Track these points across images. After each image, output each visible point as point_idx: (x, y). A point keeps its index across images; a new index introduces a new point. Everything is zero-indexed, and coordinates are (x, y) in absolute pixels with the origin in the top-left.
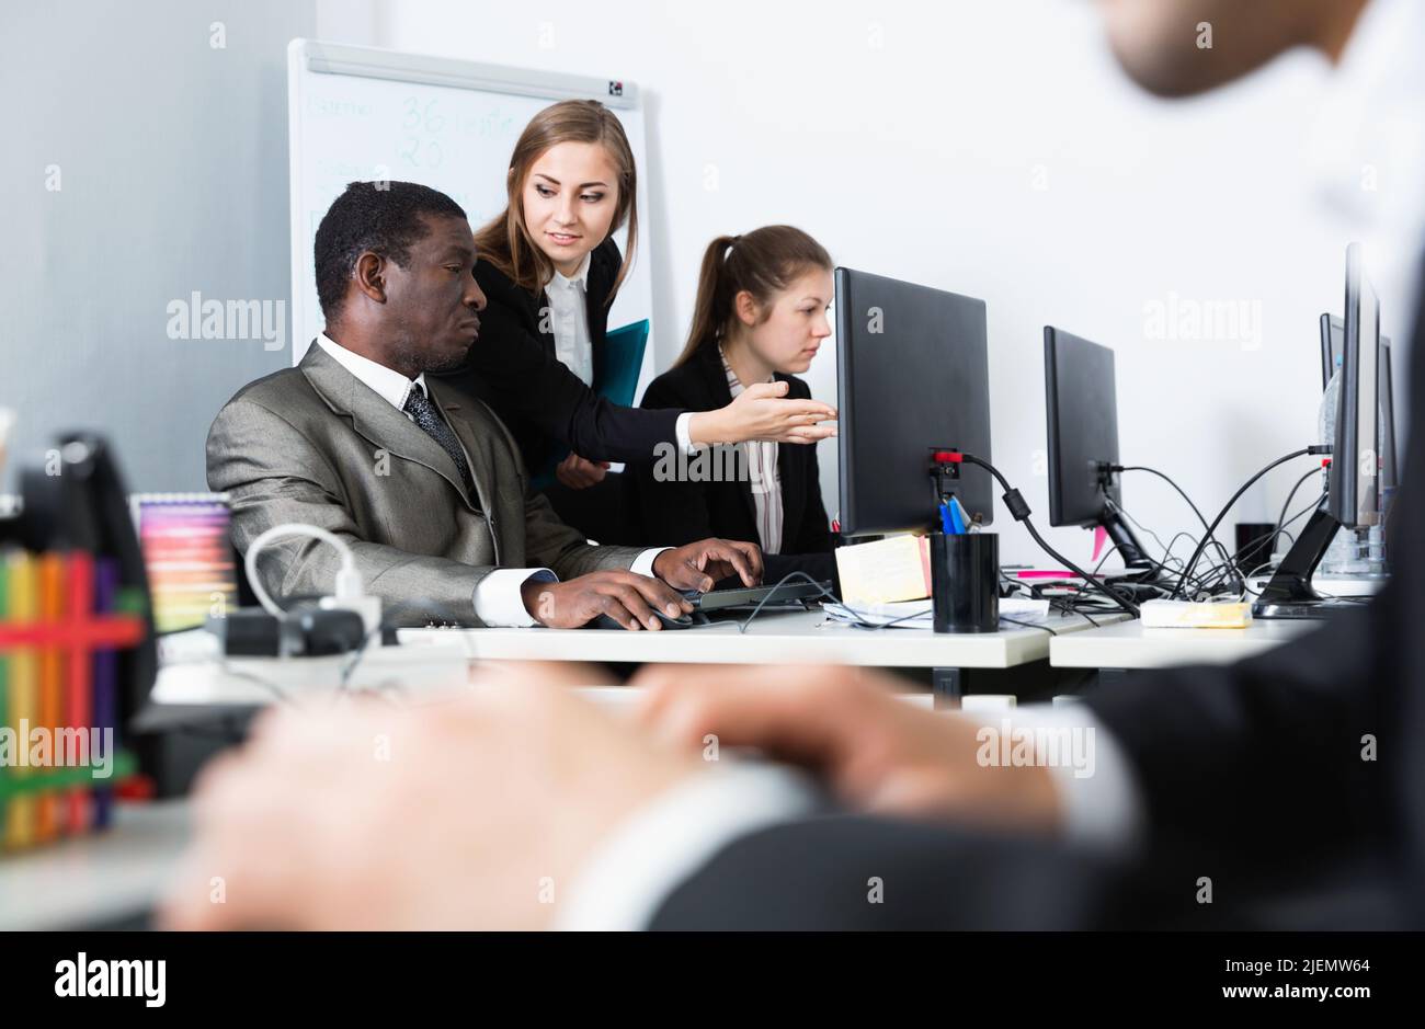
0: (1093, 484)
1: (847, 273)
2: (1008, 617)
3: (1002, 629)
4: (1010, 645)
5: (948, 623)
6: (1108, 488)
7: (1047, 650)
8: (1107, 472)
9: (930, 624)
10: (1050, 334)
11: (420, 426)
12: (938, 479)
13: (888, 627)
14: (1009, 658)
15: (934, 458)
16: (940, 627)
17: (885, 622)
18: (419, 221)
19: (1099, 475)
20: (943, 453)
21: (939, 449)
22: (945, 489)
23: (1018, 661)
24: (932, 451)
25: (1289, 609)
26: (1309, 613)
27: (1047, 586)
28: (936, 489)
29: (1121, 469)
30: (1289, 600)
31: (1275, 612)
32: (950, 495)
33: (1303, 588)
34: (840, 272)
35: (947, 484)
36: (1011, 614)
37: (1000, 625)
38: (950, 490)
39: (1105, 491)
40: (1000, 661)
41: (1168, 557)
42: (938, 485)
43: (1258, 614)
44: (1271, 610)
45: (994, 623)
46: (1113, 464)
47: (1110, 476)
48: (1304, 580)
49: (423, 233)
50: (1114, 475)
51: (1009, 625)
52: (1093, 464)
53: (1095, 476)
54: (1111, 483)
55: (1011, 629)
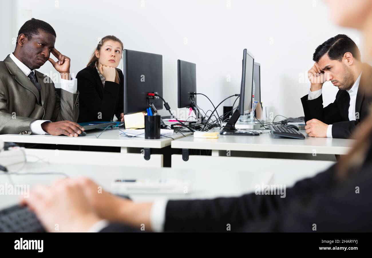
0: (189, 98)
1: (127, 51)
2: (162, 135)
3: (161, 138)
4: (162, 143)
5: (148, 136)
6: (193, 98)
7: (170, 143)
8: (193, 94)
9: (144, 136)
10: (179, 61)
11: (31, 81)
12: (148, 100)
13: (135, 137)
14: (162, 146)
15: (148, 95)
16: (146, 138)
17: (134, 135)
18: (38, 31)
19: (191, 95)
20: (150, 94)
21: (149, 93)
22: (150, 102)
23: (164, 146)
24: (147, 93)
25: (229, 133)
26: (233, 134)
27: (175, 125)
28: (148, 102)
29: (196, 94)
30: (229, 130)
31: (226, 133)
32: (152, 103)
33: (233, 128)
34: (125, 50)
35: (151, 101)
36: (163, 134)
37: (161, 137)
38: (152, 102)
39: (192, 99)
40: (159, 147)
41: (206, 116)
42: (148, 101)
43: (222, 134)
44: (225, 133)
45: (159, 136)
46: (195, 93)
47: (193, 96)
48: (233, 126)
49: (37, 34)
50: (195, 95)
51: (163, 137)
52: (189, 93)
53: (189, 95)
54: (193, 97)
55: (163, 138)
